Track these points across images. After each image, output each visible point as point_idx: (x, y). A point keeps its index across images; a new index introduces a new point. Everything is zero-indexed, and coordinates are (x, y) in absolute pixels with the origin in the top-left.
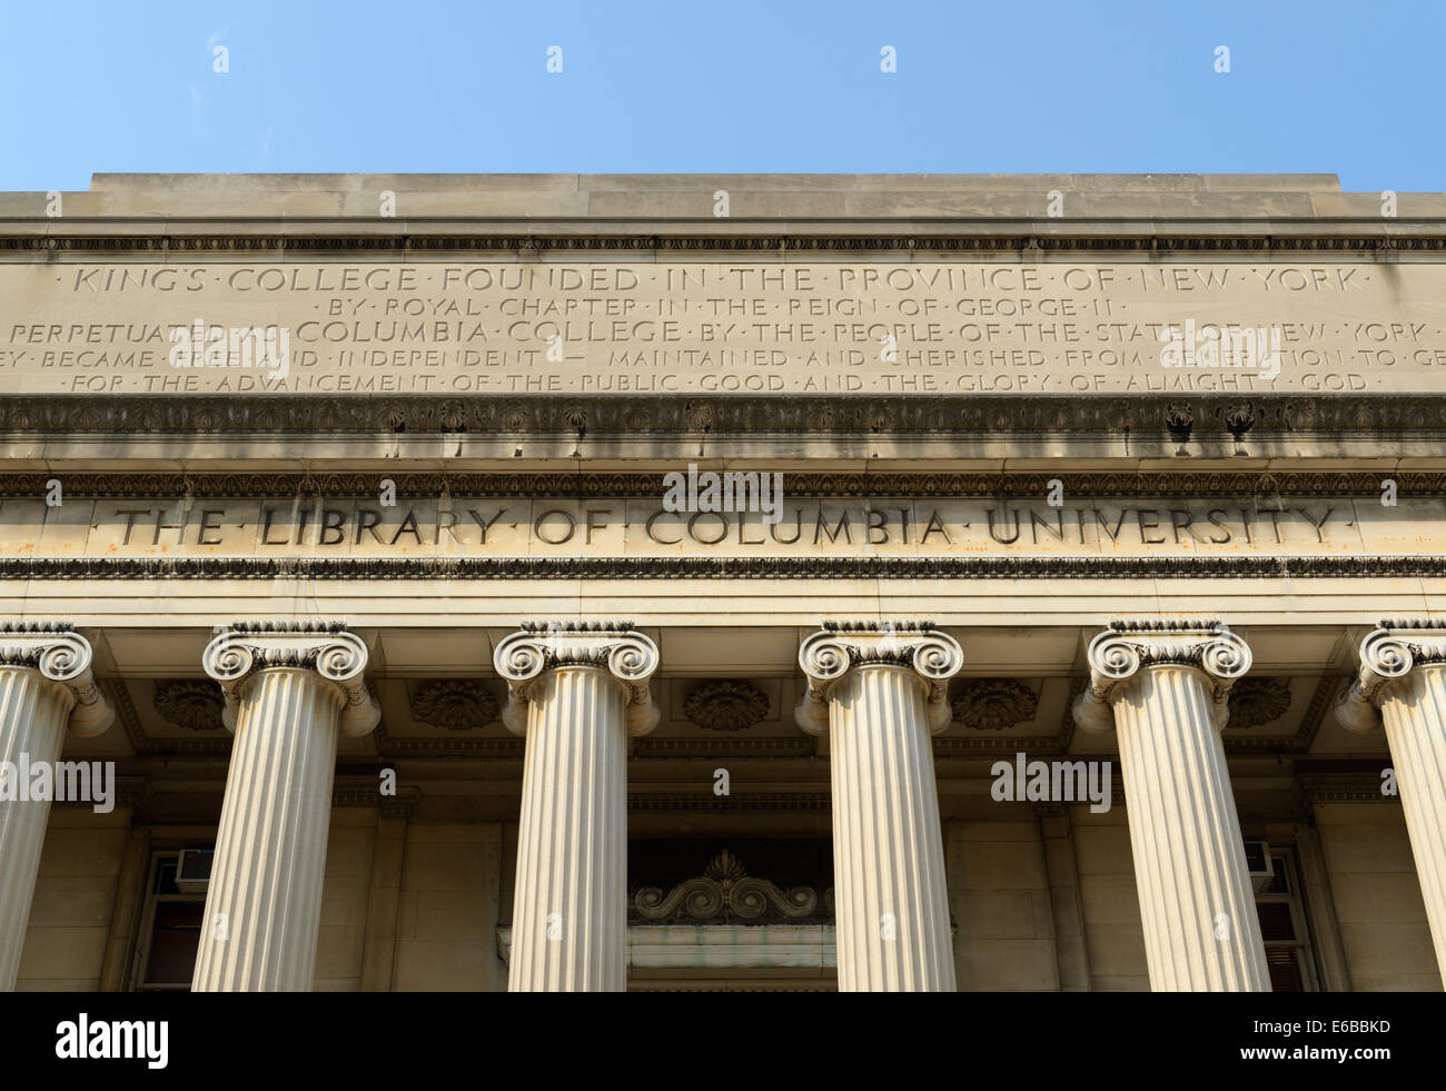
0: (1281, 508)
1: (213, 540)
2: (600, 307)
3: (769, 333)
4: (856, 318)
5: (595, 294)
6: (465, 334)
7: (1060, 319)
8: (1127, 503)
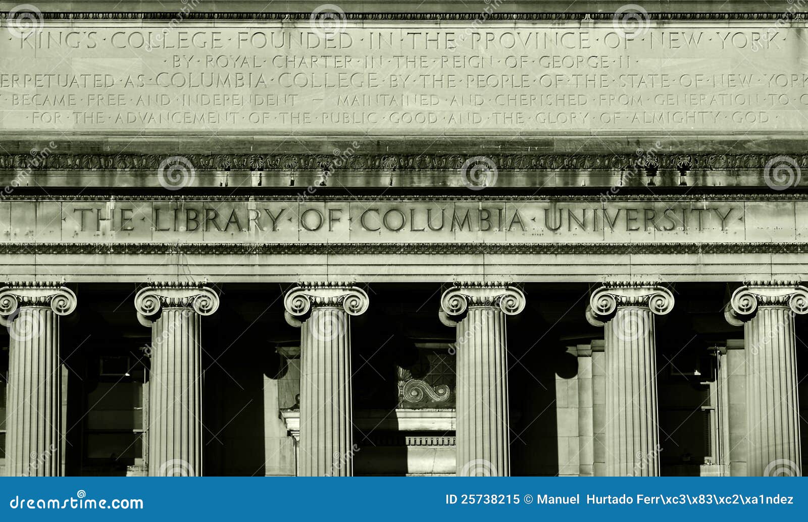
0: (705, 208)
1: (129, 228)
2: (331, 62)
3: (429, 81)
4: (480, 71)
5: (328, 52)
6: (253, 83)
7: (599, 71)
8: (622, 204)
